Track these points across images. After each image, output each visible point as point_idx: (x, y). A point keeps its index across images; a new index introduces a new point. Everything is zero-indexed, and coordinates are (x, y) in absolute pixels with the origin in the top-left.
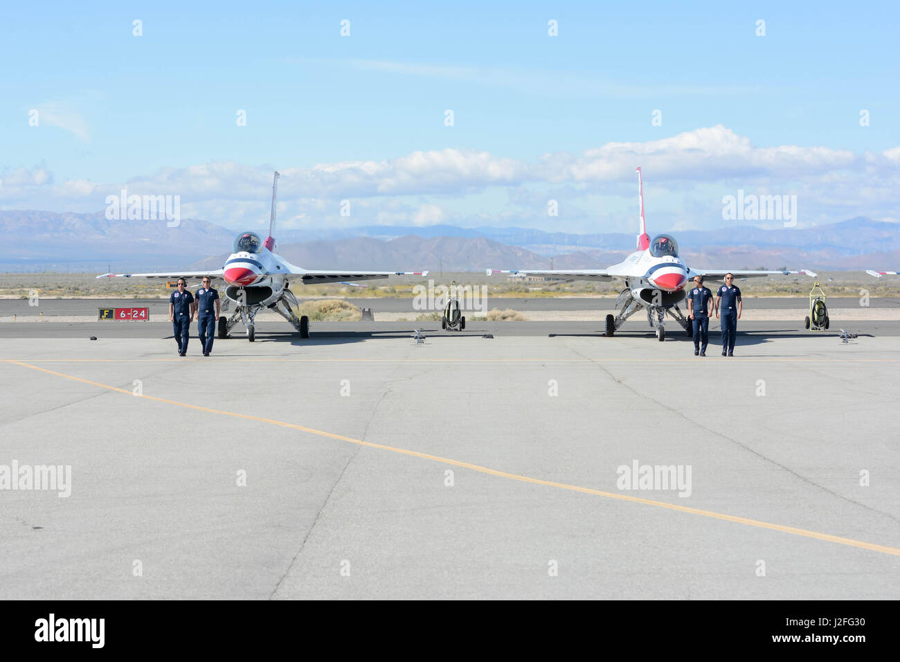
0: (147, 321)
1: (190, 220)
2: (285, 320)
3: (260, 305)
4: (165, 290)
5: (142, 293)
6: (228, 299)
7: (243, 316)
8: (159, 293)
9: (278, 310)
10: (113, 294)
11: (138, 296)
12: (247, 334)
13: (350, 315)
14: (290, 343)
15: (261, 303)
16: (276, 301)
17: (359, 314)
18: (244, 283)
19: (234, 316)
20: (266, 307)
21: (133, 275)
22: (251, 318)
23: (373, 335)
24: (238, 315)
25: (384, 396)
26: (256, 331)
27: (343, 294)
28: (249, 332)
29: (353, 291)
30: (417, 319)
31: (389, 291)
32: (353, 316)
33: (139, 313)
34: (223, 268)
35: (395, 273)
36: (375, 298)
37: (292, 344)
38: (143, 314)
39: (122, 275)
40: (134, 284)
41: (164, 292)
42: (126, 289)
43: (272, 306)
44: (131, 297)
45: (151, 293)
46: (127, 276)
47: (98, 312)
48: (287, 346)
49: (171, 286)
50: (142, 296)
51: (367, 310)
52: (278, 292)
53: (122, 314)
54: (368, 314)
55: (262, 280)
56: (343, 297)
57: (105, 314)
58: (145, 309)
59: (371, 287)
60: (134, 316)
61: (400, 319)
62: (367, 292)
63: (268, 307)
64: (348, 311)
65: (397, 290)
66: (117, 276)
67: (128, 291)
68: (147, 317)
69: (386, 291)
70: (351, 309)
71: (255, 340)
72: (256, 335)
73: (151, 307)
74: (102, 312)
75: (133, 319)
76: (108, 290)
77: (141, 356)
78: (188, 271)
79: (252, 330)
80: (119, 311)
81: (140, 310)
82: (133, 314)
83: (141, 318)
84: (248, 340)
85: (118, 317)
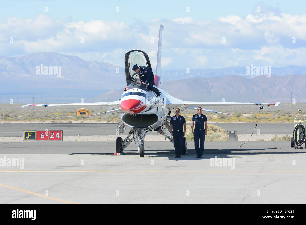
0: (61, 141)
1: (96, 62)
2: (169, 141)
3: (148, 129)
4: (76, 117)
5: (58, 119)
6: (124, 124)
7: (135, 138)
8: (71, 119)
9: (162, 133)
10: (36, 120)
11: (56, 121)
12: (139, 151)
13: (219, 136)
14: (168, 158)
15: (149, 127)
16: (161, 125)
17: (227, 136)
18: (135, 111)
19: (128, 137)
20: (153, 130)
21: (49, 105)
22: (141, 139)
23: (232, 152)
24: (132, 136)
25: (243, 200)
26: (145, 149)
27: (215, 120)
28: (140, 149)
29: (223, 118)
30: (272, 140)
31: (251, 117)
32: (222, 137)
33: (55, 134)
34: (120, 100)
35: (254, 104)
36: (241, 123)
37: (169, 159)
38: (58, 135)
39: (42, 105)
40: (53, 112)
41: (75, 118)
42: (46, 116)
43: (158, 129)
44: (49, 122)
45: (66, 119)
46: (45, 106)
47: (23, 134)
48: (165, 160)
49: (81, 113)
50: (58, 122)
51: (232, 132)
52: (162, 119)
53: (42, 135)
54: (233, 135)
55: (150, 109)
56: (215, 122)
57: (29, 135)
58: (60, 132)
59: (237, 114)
60: (51, 137)
61: (259, 140)
62: (233, 118)
63: (155, 130)
64: (218, 133)
65: (257, 117)
66: (38, 105)
67: (47, 117)
68: (61, 138)
69: (248, 118)
70: (220, 131)
71: (145, 156)
72: (145, 152)
73: (64, 130)
74: (26, 134)
75: (50, 139)
76: (31, 117)
77: (55, 168)
78: (94, 102)
79: (142, 148)
80: (39, 133)
81: (55, 132)
82: (50, 135)
83: (56, 138)
84: (139, 156)
85: (39, 138)
